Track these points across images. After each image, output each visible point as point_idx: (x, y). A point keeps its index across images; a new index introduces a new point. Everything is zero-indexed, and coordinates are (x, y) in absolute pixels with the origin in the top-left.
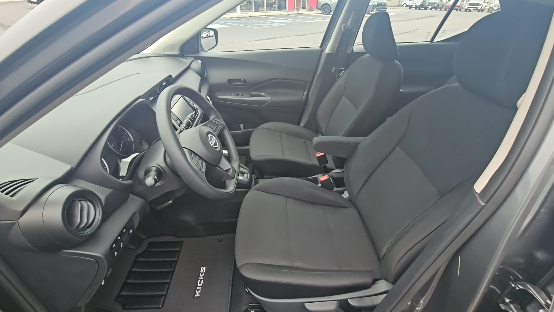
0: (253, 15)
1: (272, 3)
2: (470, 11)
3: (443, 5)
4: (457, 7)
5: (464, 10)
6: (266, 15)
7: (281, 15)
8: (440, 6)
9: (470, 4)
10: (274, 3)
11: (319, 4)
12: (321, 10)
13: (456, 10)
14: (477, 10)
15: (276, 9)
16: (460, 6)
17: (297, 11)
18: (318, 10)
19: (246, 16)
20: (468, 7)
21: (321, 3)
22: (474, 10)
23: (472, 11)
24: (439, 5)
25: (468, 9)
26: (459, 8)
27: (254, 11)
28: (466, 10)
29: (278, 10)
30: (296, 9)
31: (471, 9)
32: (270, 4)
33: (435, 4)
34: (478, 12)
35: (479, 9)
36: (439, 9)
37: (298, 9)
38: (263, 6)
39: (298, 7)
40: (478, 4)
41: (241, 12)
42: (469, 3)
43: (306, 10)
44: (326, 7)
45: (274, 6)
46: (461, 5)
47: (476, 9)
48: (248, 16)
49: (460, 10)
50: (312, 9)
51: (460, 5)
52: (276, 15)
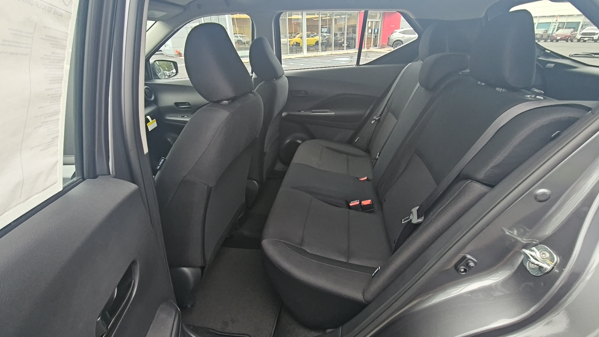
0: (318, 55)
1: (341, 42)
2: (585, 41)
3: (549, 36)
4: (567, 38)
5: (576, 40)
6: (332, 54)
7: (348, 53)
8: (545, 37)
9: (583, 34)
10: (343, 43)
11: (390, 41)
12: (392, 47)
13: (565, 41)
14: (593, 40)
15: (344, 49)
16: (570, 37)
17: (368, 49)
18: (389, 47)
19: (311, 56)
20: (581, 38)
21: (393, 40)
22: (588, 40)
23: (587, 41)
24: (542, 36)
25: (581, 39)
26: (569, 38)
27: (321, 51)
28: (579, 40)
29: (346, 49)
30: (366, 47)
31: (585, 39)
32: (339, 44)
33: (538, 35)
34: (595, 42)
35: (595, 38)
36: (544, 41)
37: (368, 46)
38: (331, 46)
39: (368, 45)
40: (594, 34)
41: (307, 52)
42: (581, 32)
43: (378, 47)
44: (398, 44)
45: (343, 45)
46: (572, 35)
47: (591, 39)
48: (313, 56)
49: (572, 41)
50: (384, 47)
51: (570, 35)
52: (343, 54)
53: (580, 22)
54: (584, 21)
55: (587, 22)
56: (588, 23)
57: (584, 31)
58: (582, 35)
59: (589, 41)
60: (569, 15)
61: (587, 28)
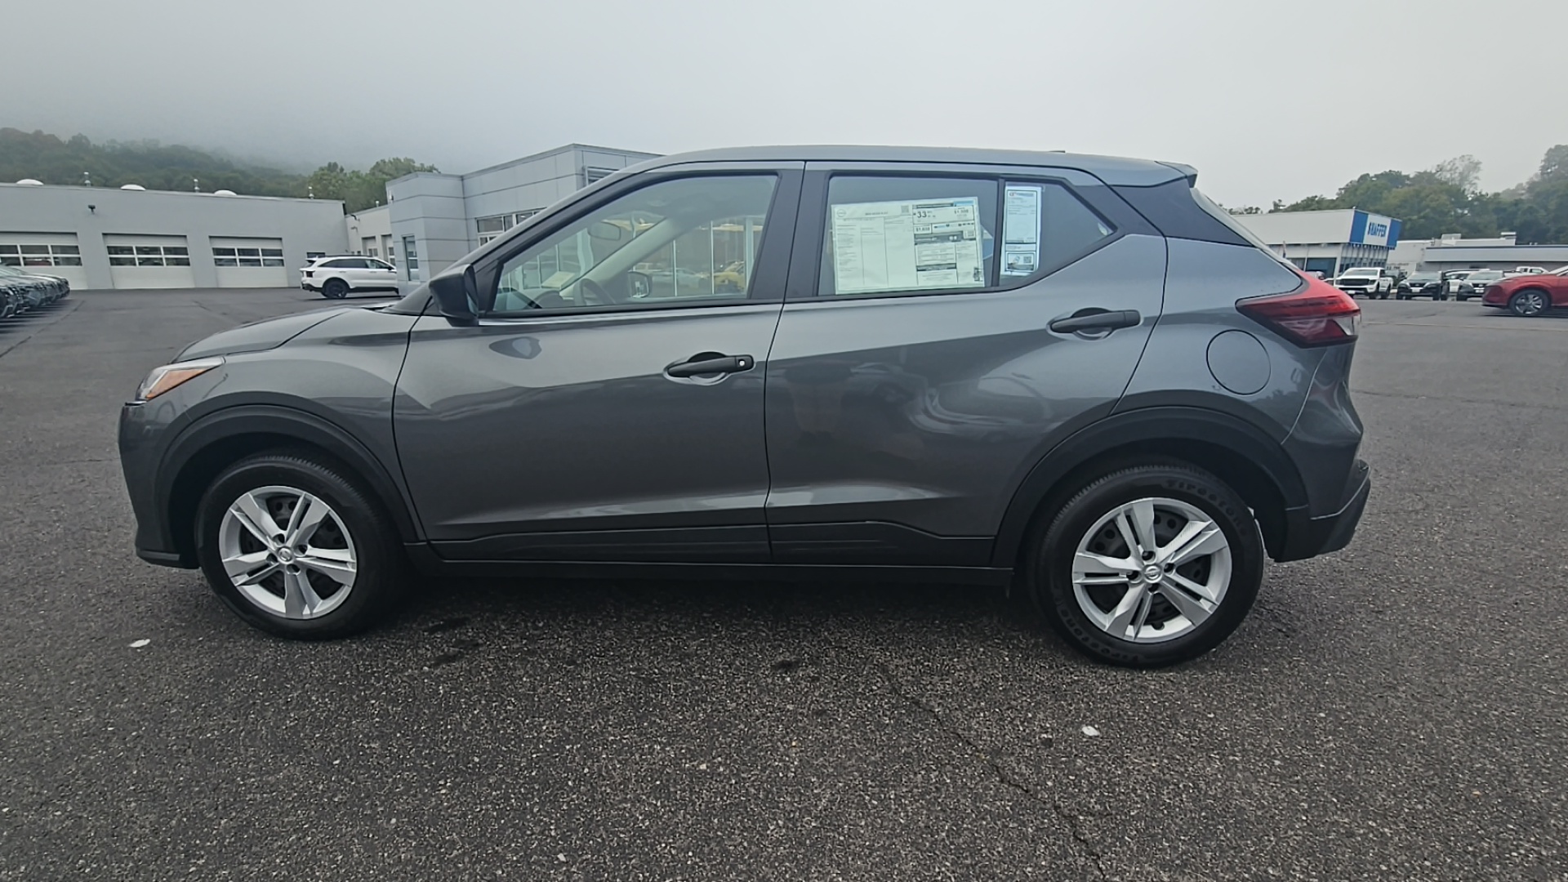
14: (1367, 294)
22: (1356, 294)
35: (1369, 291)
40: (1367, 282)
53: (1335, 259)
54: (1344, 255)
55: (1351, 258)
56: (1353, 261)
57: (1344, 277)
58: (1341, 284)
59: (1360, 296)
60: (1310, 245)
61: (1350, 270)
